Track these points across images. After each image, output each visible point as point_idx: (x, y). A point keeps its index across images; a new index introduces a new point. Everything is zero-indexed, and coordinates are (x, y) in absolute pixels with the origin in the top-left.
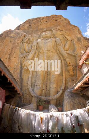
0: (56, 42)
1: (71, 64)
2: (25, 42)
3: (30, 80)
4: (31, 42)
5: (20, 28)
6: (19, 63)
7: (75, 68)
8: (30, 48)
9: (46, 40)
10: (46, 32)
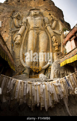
0: (44, 20)
1: (57, 41)
4: (21, 18)
5: (8, 2)
6: (10, 38)
7: (60, 44)
8: (20, 24)
9: (36, 17)
10: (35, 11)
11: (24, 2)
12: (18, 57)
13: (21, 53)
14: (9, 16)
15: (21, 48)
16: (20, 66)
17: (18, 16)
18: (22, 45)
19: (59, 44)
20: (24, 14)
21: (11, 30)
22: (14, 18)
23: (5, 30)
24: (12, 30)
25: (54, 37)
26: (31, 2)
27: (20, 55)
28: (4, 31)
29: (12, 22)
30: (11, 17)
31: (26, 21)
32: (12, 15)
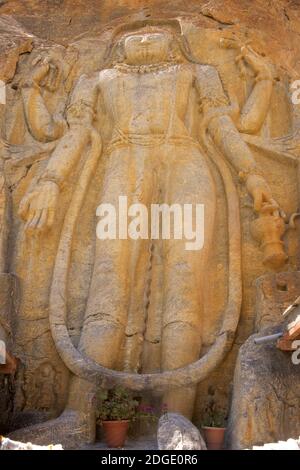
0: (194, 84)
1: (275, 204)
2: (30, 80)
3: (58, 286)
4: (65, 80)
8: (59, 120)
9: (145, 72)
10: (143, 33)
12: (40, 313)
13: (55, 286)
15: (60, 255)
16: (45, 363)
17: (48, 72)
18: (67, 236)
19: (286, 221)
20: (82, 57)
21: (6, 155)
24: (14, 157)
27: (51, 300)
29: (14, 109)
30: (10, 81)
31: (89, 100)
32: (16, 73)
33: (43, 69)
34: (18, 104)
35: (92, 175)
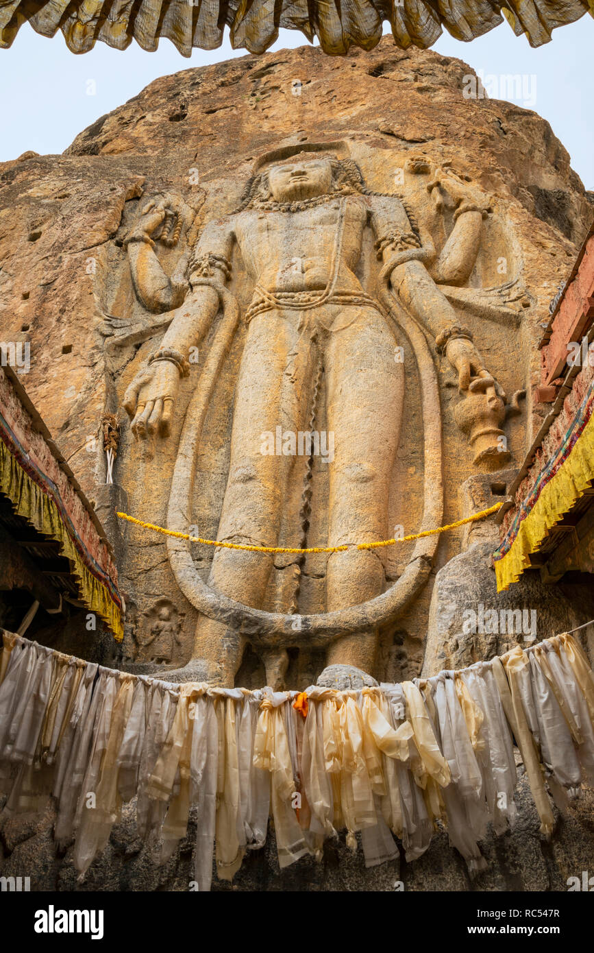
0: (369, 221)
1: (487, 377)
3: (178, 501)
4: (187, 231)
5: (103, 138)
6: (101, 389)
7: (514, 403)
8: (178, 280)
9: (298, 210)
10: (296, 161)
11: (220, 113)
12: (154, 537)
13: (173, 501)
14: (100, 236)
15: (180, 461)
16: (162, 603)
17: (163, 222)
18: (190, 435)
19: (505, 401)
20: (211, 199)
21: (107, 331)
22: (134, 240)
23: (64, 335)
24: (117, 332)
25: (455, 347)
26: (269, 102)
27: (169, 520)
28: (59, 347)
30: (113, 236)
31: (221, 251)
32: (121, 225)
33: (156, 217)
34: (124, 264)
35: (226, 353)
